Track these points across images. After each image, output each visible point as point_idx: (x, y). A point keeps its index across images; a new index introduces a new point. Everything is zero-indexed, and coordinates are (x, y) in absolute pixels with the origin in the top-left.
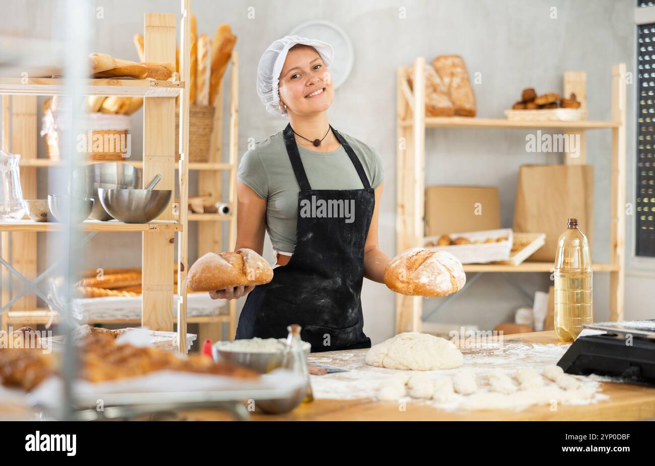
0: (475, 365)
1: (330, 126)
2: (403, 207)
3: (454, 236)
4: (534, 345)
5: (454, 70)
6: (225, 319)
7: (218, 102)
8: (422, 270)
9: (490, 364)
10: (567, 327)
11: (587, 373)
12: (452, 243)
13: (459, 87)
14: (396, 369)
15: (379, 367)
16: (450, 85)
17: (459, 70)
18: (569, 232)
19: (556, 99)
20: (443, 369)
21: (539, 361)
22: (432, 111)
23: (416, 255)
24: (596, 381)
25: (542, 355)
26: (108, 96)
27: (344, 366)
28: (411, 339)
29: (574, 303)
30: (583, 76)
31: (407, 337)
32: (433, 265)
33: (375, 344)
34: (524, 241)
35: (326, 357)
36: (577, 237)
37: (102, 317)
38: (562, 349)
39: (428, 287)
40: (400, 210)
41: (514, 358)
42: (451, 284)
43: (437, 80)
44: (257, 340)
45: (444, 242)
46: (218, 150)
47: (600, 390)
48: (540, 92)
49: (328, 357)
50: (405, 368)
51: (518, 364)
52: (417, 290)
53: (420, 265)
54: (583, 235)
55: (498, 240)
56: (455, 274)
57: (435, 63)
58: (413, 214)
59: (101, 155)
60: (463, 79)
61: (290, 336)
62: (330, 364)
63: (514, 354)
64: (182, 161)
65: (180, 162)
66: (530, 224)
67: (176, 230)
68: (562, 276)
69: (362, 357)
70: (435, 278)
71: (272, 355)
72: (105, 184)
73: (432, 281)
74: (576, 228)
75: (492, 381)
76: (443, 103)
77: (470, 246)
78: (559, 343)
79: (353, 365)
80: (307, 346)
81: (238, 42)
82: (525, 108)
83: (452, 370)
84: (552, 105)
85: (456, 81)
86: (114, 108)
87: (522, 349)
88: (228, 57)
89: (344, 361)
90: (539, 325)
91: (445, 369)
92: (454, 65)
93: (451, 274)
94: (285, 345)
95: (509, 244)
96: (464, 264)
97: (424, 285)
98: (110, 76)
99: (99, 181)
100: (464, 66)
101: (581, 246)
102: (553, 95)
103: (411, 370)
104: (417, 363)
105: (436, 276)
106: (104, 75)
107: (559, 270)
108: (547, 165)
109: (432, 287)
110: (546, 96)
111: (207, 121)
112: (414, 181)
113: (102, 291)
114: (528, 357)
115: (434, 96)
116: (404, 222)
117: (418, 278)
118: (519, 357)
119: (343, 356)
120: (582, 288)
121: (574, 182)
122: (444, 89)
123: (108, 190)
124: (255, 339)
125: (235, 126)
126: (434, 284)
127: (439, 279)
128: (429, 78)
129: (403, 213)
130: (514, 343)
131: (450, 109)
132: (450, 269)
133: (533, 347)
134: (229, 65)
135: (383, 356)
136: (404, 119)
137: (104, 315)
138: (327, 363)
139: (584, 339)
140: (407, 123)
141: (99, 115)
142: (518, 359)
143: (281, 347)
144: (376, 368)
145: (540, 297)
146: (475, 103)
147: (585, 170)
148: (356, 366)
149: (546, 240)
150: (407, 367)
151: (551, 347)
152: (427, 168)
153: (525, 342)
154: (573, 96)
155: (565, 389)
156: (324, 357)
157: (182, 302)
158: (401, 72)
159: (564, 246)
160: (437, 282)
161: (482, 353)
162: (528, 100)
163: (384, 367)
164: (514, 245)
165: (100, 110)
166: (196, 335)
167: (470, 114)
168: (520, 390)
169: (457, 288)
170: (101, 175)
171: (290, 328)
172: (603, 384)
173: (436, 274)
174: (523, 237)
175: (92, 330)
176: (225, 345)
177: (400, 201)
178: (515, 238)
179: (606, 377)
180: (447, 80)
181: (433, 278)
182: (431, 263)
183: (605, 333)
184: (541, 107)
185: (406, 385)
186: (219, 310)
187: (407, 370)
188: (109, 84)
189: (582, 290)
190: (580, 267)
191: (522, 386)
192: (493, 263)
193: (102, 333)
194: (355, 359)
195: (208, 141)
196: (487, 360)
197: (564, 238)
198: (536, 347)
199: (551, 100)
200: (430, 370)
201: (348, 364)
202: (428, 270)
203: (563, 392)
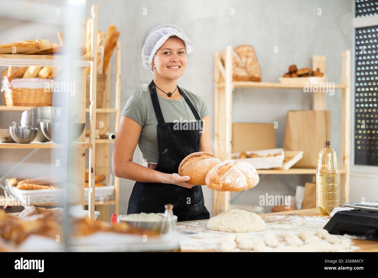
0: (273, 229)
1: (178, 86)
2: (218, 135)
3: (248, 153)
4: (305, 217)
5: (248, 54)
6: (112, 203)
7: (108, 73)
8: (227, 175)
9: (282, 228)
10: (324, 207)
11: (342, 233)
12: (248, 157)
13: (251, 64)
14: (226, 232)
15: (215, 230)
16: (246, 63)
17: (251, 54)
18: (325, 149)
19: (309, 71)
20: (254, 232)
21: (311, 227)
22: (236, 78)
23: (226, 165)
24: (349, 238)
25: (311, 223)
26: (43, 66)
27: (194, 230)
28: (234, 213)
29: (329, 191)
30: (324, 58)
31: (232, 212)
32: (234, 171)
33: (212, 217)
34: (290, 156)
35: (182, 225)
36: (330, 152)
37: (38, 201)
38: (322, 219)
39: (230, 186)
40: (216, 137)
41: (295, 225)
42: (247, 183)
43: (238, 60)
44: (143, 214)
45: (243, 156)
46: (107, 101)
47: (353, 243)
48: (299, 67)
49: (183, 225)
50: (232, 231)
51: (299, 228)
52: (224, 188)
53: (226, 171)
54: (333, 150)
55: (275, 155)
56: (250, 176)
57: (236, 49)
58: (225, 140)
59: (37, 104)
60: (254, 59)
61: (166, 212)
62: (185, 229)
63: (295, 222)
64: (92, 105)
65: (91, 106)
66: (294, 145)
67: (88, 148)
68: (321, 176)
69: (204, 225)
70: (235, 179)
71: (155, 223)
72: (44, 120)
73: (233, 181)
74: (329, 147)
75: (286, 238)
76: (242, 73)
77: (258, 159)
78: (319, 216)
79: (200, 230)
80: (176, 218)
81: (121, 36)
82: (291, 77)
83: (260, 232)
84: (306, 75)
85: (250, 60)
86: (46, 75)
87: (298, 219)
88: (115, 44)
89: (193, 227)
90: (299, 206)
91: (256, 232)
92: (248, 51)
93: (247, 177)
94: (163, 217)
95: (282, 157)
96: (257, 170)
97: (228, 184)
98: (48, 53)
99: (40, 118)
100: (254, 52)
101: (332, 157)
102: (307, 69)
103: (235, 232)
104: (239, 228)
105: (236, 178)
106: (45, 53)
107: (319, 172)
108: (303, 110)
109: (233, 186)
110: (303, 69)
111: (102, 83)
112: (226, 120)
113: (38, 186)
114: (303, 224)
115: (237, 69)
116: (219, 144)
117: (224, 180)
118: (298, 224)
119: (192, 224)
120: (333, 183)
121: (320, 121)
122: (242, 65)
123: (47, 123)
124: (142, 214)
125: (119, 86)
126: (234, 184)
127: (238, 180)
128: (234, 59)
129: (218, 139)
130: (292, 216)
131: (246, 77)
132: (246, 173)
133: (305, 218)
134: (115, 50)
135: (218, 223)
136: (219, 83)
137: (39, 200)
138: (183, 228)
139: (340, 213)
140: (221, 85)
141: (37, 79)
142: (298, 225)
143: (161, 218)
144: (213, 231)
145: (300, 190)
146: (261, 74)
147: (326, 114)
148: (201, 230)
149: (303, 155)
150: (233, 230)
151: (315, 218)
152: (233, 112)
153: (299, 215)
154: (318, 70)
155: (332, 243)
156: (180, 225)
157: (92, 192)
158: (217, 55)
159: (322, 157)
160: (237, 182)
161: (276, 222)
162: (292, 72)
163: (218, 231)
164: (285, 158)
165: (37, 76)
166: (99, 212)
167: (258, 80)
168: (305, 244)
169: (251, 185)
170: (42, 114)
171: (166, 207)
172: (353, 240)
173: (236, 177)
174: (290, 153)
175: (36, 209)
176: (124, 217)
177: (216, 132)
178: (285, 154)
179: (354, 236)
180: (244, 60)
181: (234, 180)
182: (233, 170)
183: (353, 209)
184: (300, 76)
185: (235, 241)
186: (109, 197)
187: (233, 232)
188: (48, 58)
189: (333, 184)
190: (332, 170)
191: (306, 241)
192: (272, 169)
193: (43, 211)
194: (200, 226)
195: (102, 95)
196: (279, 226)
197: (322, 152)
198: (307, 218)
199: (306, 72)
200: (247, 232)
201: (196, 229)
202: (231, 174)
203: (332, 245)
